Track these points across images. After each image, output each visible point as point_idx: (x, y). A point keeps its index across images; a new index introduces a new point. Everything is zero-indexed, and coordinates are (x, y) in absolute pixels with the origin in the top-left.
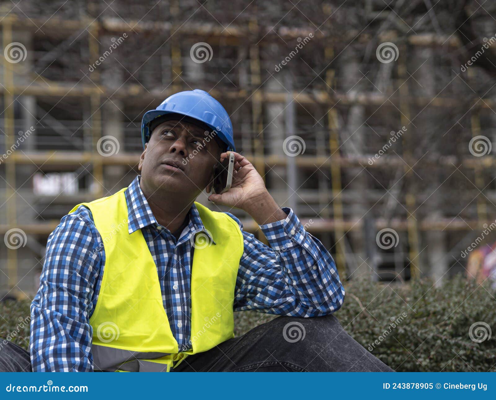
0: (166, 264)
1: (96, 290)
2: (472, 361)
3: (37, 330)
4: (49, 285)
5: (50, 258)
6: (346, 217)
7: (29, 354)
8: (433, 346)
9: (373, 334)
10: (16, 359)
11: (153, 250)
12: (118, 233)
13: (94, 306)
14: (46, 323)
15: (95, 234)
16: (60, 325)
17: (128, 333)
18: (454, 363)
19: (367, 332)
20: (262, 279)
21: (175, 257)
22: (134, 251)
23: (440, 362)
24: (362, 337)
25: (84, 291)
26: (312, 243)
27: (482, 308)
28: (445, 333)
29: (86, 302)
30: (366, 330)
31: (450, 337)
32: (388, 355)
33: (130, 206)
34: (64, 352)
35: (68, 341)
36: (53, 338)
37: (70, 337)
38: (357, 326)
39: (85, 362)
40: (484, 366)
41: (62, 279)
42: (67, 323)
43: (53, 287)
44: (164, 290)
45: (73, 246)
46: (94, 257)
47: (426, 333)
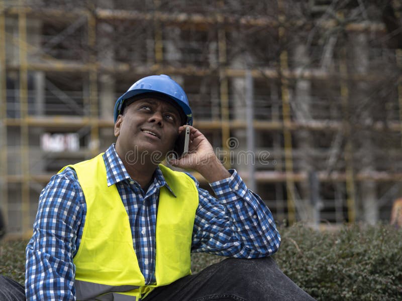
0: (136, 213)
1: (79, 235)
2: (387, 294)
3: (30, 268)
4: (40, 232)
5: (42, 209)
6: (296, 170)
7: (24, 288)
8: (355, 281)
9: (307, 271)
10: (13, 292)
11: (126, 202)
12: (97, 188)
13: (78, 248)
14: (37, 262)
15: (78, 190)
16: (48, 264)
17: (105, 269)
18: (372, 295)
19: (302, 270)
20: (215, 227)
21: (144, 208)
22: (110, 202)
23: (361, 295)
24: (298, 274)
25: (69, 236)
26: (252, 197)
27: (396, 250)
28: (365, 271)
29: (70, 245)
30: (302, 267)
31: (369, 274)
32: (319, 288)
33: (108, 165)
34: (52, 286)
35: (55, 277)
36: (43, 275)
37: (57, 274)
38: (294, 264)
39: (68, 294)
40: (397, 298)
41: (51, 227)
42: (55, 262)
43: (44, 233)
44: (134, 234)
45: (60, 200)
46: (77, 208)
47: (349, 270)
